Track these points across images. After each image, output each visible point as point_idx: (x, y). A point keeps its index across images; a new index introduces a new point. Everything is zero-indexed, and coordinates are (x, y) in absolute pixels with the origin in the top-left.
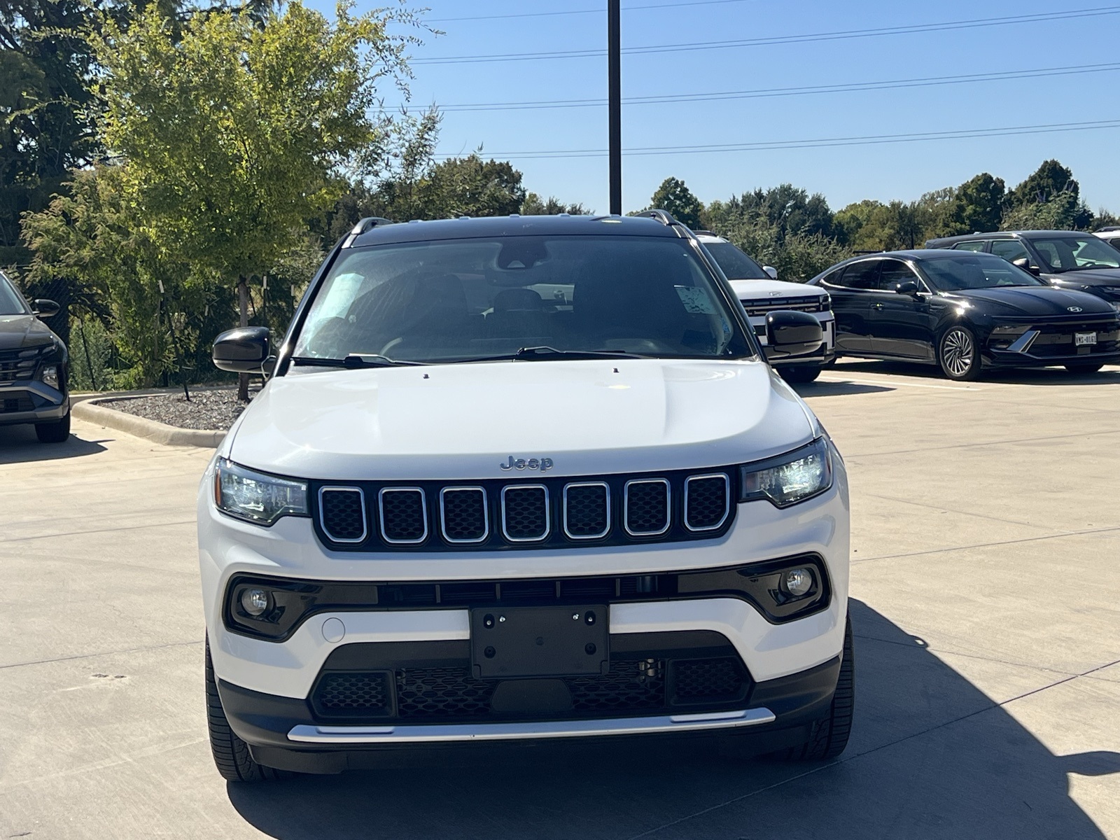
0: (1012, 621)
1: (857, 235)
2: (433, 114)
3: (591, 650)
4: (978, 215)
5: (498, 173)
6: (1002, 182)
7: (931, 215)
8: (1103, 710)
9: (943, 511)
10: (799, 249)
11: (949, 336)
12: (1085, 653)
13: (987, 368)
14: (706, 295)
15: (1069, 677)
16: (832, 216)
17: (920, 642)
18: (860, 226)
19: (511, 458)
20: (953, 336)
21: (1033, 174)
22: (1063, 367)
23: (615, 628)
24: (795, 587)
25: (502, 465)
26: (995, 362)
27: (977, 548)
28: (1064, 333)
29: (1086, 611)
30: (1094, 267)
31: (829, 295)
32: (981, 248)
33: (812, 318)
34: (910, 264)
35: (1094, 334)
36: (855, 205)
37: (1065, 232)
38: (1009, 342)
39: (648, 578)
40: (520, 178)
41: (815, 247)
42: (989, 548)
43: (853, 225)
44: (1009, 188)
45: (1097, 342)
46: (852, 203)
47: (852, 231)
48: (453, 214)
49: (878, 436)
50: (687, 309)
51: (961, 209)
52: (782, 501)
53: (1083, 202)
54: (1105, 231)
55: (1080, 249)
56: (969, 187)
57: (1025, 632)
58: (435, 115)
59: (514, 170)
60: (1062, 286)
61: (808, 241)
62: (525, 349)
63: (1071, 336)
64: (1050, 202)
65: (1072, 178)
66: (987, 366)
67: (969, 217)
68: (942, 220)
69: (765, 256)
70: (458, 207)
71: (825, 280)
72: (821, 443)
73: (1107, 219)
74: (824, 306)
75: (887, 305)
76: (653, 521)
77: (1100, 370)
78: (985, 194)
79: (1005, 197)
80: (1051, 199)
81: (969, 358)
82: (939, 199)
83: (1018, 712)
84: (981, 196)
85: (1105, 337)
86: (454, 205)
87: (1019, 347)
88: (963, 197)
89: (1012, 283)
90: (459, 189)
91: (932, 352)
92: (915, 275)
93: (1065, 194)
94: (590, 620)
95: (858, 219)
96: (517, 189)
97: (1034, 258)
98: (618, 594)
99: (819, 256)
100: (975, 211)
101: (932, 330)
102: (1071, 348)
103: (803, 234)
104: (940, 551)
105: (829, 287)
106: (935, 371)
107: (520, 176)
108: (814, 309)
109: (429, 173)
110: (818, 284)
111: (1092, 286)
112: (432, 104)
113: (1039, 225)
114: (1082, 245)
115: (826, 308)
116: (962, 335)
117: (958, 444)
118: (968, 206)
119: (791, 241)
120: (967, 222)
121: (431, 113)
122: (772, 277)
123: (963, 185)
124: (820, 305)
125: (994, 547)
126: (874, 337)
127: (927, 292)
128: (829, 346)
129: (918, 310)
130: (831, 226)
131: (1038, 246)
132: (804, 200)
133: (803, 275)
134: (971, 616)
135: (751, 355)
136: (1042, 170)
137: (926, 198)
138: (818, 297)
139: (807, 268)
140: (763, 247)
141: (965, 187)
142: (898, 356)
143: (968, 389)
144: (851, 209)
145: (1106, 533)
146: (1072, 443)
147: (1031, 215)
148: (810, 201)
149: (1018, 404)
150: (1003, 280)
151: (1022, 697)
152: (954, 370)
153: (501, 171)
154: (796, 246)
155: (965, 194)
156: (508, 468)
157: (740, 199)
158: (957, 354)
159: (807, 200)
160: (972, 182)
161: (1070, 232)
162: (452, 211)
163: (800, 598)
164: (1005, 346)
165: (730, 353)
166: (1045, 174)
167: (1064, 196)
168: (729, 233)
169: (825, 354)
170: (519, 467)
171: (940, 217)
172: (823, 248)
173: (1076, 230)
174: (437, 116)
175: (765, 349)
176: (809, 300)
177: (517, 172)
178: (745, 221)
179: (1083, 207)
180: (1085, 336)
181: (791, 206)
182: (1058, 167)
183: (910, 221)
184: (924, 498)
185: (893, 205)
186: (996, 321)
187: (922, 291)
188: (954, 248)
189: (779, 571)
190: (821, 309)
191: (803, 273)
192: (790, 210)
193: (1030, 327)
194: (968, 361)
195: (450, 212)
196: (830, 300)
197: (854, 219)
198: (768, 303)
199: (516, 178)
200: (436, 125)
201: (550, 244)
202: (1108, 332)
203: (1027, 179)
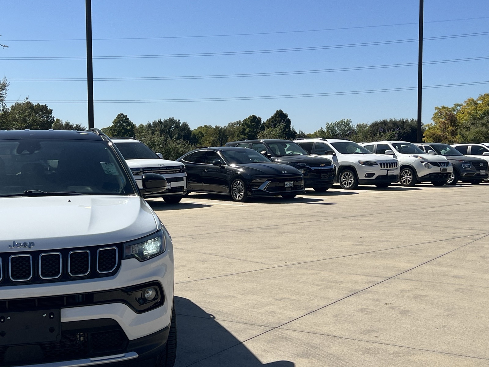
0: (251, 305)
1: (202, 140)
2: (5, 83)
3: (52, 330)
4: (251, 132)
5: (41, 110)
6: (261, 119)
7: (232, 132)
8: (284, 342)
9: (227, 258)
10: (173, 146)
11: (235, 183)
12: (279, 318)
13: (250, 197)
14: (114, 166)
15: (272, 328)
16: (191, 131)
17: (212, 317)
18: (203, 136)
19: (14, 242)
20: (236, 183)
21: (273, 116)
22: (281, 196)
23: (64, 319)
24: (148, 296)
25: (10, 246)
26: (253, 194)
27: (239, 274)
28: (280, 182)
29: (281, 299)
30: (293, 155)
31: (184, 166)
32: (248, 146)
33: (162, 177)
34: (218, 153)
35: (292, 182)
36: (201, 127)
37: (283, 140)
38: (259, 186)
39: (81, 296)
40: (52, 112)
41: (180, 145)
42: (245, 274)
43: (200, 135)
44: (263, 121)
45: (294, 185)
46: (200, 126)
47: (199, 138)
48: (14, 128)
49: (203, 226)
50: (106, 173)
51: (244, 129)
52: (142, 258)
53: (293, 128)
54: (298, 140)
55: (287, 147)
56: (247, 120)
57: (255, 310)
58: (6, 83)
59: (48, 108)
60: (280, 162)
61: (177, 142)
62: (28, 191)
63: (283, 183)
64: (276, 127)
65: (288, 118)
66: (250, 196)
67: (247, 133)
68: (236, 134)
69: (158, 148)
70: (17, 125)
71: (183, 159)
72: (161, 232)
73: (302, 135)
74: (182, 170)
75: (210, 170)
76: (82, 269)
77: (295, 197)
78: (253, 124)
79: (262, 125)
80: (277, 126)
81: (243, 193)
82: (235, 125)
83: (250, 346)
84: (252, 124)
85: (297, 183)
86: (15, 124)
87: (263, 188)
88: (245, 125)
89: (260, 161)
90: (17, 117)
91: (228, 190)
92: (221, 158)
93: (282, 124)
94: (52, 316)
95: (202, 133)
96: (50, 117)
97: (269, 151)
98: (65, 304)
99: (182, 149)
100: (250, 131)
101: (227, 181)
102: (283, 188)
103: (175, 139)
104: (224, 276)
105: (184, 162)
106: (229, 198)
107: (51, 111)
108: (178, 172)
109: (2, 109)
110: (181, 161)
111: (292, 163)
112: (4, 78)
113: (272, 137)
114: (288, 145)
115: (183, 171)
116: (240, 183)
117: (236, 229)
118: (247, 128)
119: (170, 142)
120: (247, 135)
121: (4, 82)
122: (161, 157)
123: (245, 120)
124: (180, 170)
125: (247, 273)
126: (204, 184)
127: (226, 164)
128: (185, 188)
129: (222, 172)
130: (191, 136)
131: (271, 146)
132: (180, 125)
133: (175, 157)
134: (234, 304)
135: (134, 193)
136: (276, 114)
137: (230, 125)
138: (179, 166)
139: (177, 154)
140: (158, 145)
141: (245, 121)
142: (214, 192)
143: (242, 206)
144: (199, 129)
145: (292, 266)
146: (282, 228)
147: (269, 133)
148: (182, 125)
149: (262, 212)
150: (256, 159)
151: (252, 338)
152: (237, 198)
153: (42, 109)
154: (172, 144)
155: (246, 124)
156: (12, 247)
157: (152, 123)
158: (238, 191)
159: (181, 125)
160: (249, 118)
161: (284, 140)
162: (14, 126)
163: (151, 301)
164: (257, 188)
165: (125, 192)
166: (277, 116)
167: (282, 125)
168: (143, 138)
169: (183, 191)
170: (18, 246)
171: (236, 133)
172: (184, 145)
173: (287, 139)
174: (7, 84)
175: (141, 191)
176: (176, 168)
177: (50, 109)
178: (150, 133)
179: (293, 129)
180: (289, 183)
181: (174, 127)
182: (282, 113)
183: (223, 134)
184: (220, 253)
185: (216, 127)
186: (253, 177)
187: (223, 164)
188: (237, 146)
189: (141, 290)
190: (181, 172)
191: (175, 156)
192: (173, 129)
193: (267, 179)
194: (242, 194)
195: (13, 127)
196: (185, 168)
197: (200, 133)
198: (158, 169)
199: (50, 112)
200: (6, 88)
201: (42, 143)
202: (298, 182)
203: (270, 118)
